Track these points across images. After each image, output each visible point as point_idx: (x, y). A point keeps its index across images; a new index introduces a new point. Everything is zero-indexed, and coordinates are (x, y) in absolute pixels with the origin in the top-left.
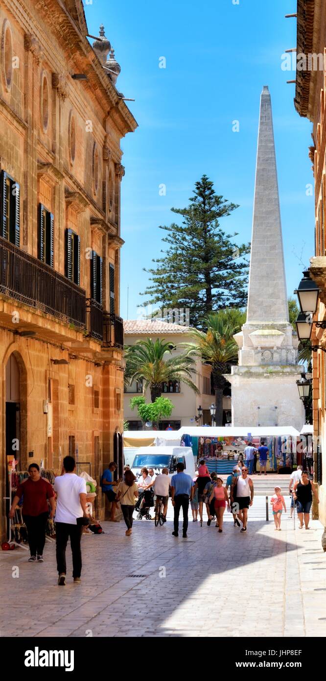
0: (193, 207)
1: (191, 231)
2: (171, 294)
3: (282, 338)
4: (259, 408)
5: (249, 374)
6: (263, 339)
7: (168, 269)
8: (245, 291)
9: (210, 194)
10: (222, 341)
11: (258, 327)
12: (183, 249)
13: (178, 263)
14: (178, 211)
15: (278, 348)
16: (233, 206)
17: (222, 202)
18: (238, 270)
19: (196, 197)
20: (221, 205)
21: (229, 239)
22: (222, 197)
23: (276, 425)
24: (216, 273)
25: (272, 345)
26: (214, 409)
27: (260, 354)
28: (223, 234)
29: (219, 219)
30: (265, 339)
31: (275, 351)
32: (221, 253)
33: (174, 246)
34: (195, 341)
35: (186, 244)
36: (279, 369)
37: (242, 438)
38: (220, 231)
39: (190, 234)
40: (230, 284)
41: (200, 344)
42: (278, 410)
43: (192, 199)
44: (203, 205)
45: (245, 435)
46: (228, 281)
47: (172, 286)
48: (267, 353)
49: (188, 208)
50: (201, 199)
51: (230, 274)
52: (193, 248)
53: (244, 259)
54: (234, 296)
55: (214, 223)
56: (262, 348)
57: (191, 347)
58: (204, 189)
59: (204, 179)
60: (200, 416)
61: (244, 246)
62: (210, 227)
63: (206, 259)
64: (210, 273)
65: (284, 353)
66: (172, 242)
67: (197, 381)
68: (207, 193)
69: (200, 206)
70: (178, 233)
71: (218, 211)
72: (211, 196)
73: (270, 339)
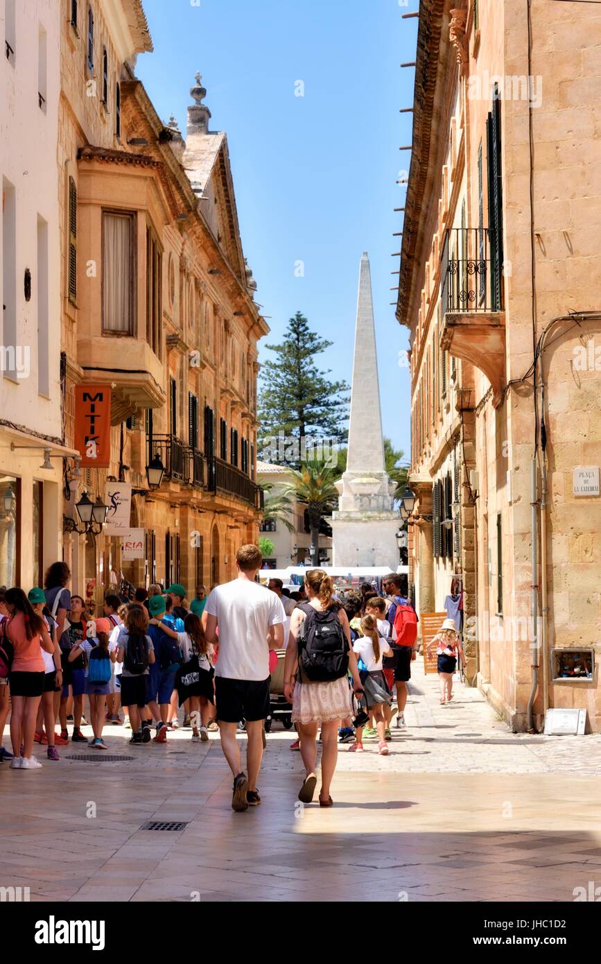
0: (287, 344)
1: (286, 367)
2: (265, 431)
3: (379, 486)
4: (358, 550)
5: (349, 519)
6: (361, 487)
7: (262, 406)
8: (339, 429)
9: (304, 331)
10: (319, 482)
11: (357, 475)
12: (276, 386)
13: (272, 400)
14: (271, 348)
15: (375, 495)
16: (327, 343)
17: (316, 339)
18: (332, 407)
19: (290, 334)
20: (315, 342)
21: (323, 376)
22: (316, 334)
23: (374, 566)
24: (310, 410)
25: (369, 492)
26: (313, 549)
27: (359, 500)
28: (317, 371)
29: (313, 356)
30: (364, 487)
31: (372, 498)
32: (313, 391)
33: (267, 383)
34: (291, 481)
35: (279, 380)
36: (376, 514)
37: (343, 578)
38: (314, 368)
39: (284, 371)
40: (323, 421)
41: (297, 484)
42: (375, 552)
43: (285, 336)
44: (297, 342)
45: (346, 575)
46: (321, 418)
47: (266, 423)
48: (366, 499)
49: (282, 345)
50: (295, 336)
51: (323, 411)
52: (287, 384)
53: (338, 396)
54: (327, 433)
55: (308, 360)
56: (360, 495)
57: (288, 488)
58: (298, 326)
59: (298, 316)
60: (296, 554)
61: (338, 383)
62: (304, 363)
63: (300, 396)
64: (303, 411)
65: (381, 499)
66: (266, 379)
67: (293, 519)
68: (301, 329)
69: (294, 342)
70: (272, 370)
71: (312, 348)
72: (305, 333)
73: (368, 487)
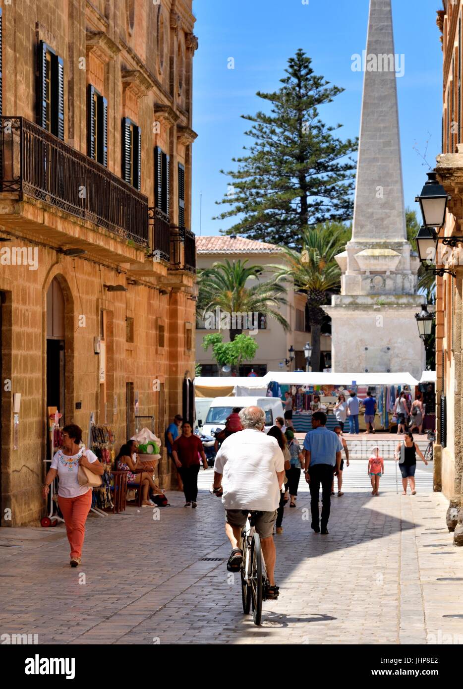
0: (284, 91)
1: (282, 121)
2: (256, 203)
3: (397, 260)
4: (366, 349)
5: (354, 305)
6: (372, 261)
7: (253, 171)
8: (351, 200)
9: (308, 74)
10: (321, 264)
11: (366, 245)
12: (271, 145)
13: (265, 163)
14: (265, 97)
15: (392, 273)
16: (336, 90)
17: (323, 85)
18: (342, 172)
19: (289, 78)
20: (321, 89)
21: (331, 133)
22: (322, 78)
23: (389, 371)
24: (314, 176)
25: (384, 268)
26: (309, 350)
27: (369, 280)
28: (323, 126)
29: (319, 107)
30: (376, 262)
31: (388, 277)
32: (320, 151)
33: (260, 141)
34: (285, 264)
35: (275, 138)
36: (392, 299)
37: (345, 387)
38: (319, 122)
39: (281, 126)
40: (331, 191)
41: (293, 268)
42: (391, 352)
43: (283, 81)
44: (297, 89)
45: (349, 383)
46: (328, 187)
47: (258, 193)
48: (378, 279)
49: (278, 92)
50: (295, 81)
51: (331, 177)
52: (285, 143)
53: (350, 158)
54: (336, 206)
55: (311, 111)
56: (371, 273)
57: (281, 271)
58: (300, 67)
59: (300, 55)
60: (292, 359)
61: (349, 141)
62: (306, 117)
63: (301, 158)
64: (305, 177)
65: (399, 278)
66: (258, 137)
67: (289, 315)
68: (303, 72)
69: (294, 89)
70: (265, 125)
71: (317, 96)
72: (309, 76)
73: (381, 261)
